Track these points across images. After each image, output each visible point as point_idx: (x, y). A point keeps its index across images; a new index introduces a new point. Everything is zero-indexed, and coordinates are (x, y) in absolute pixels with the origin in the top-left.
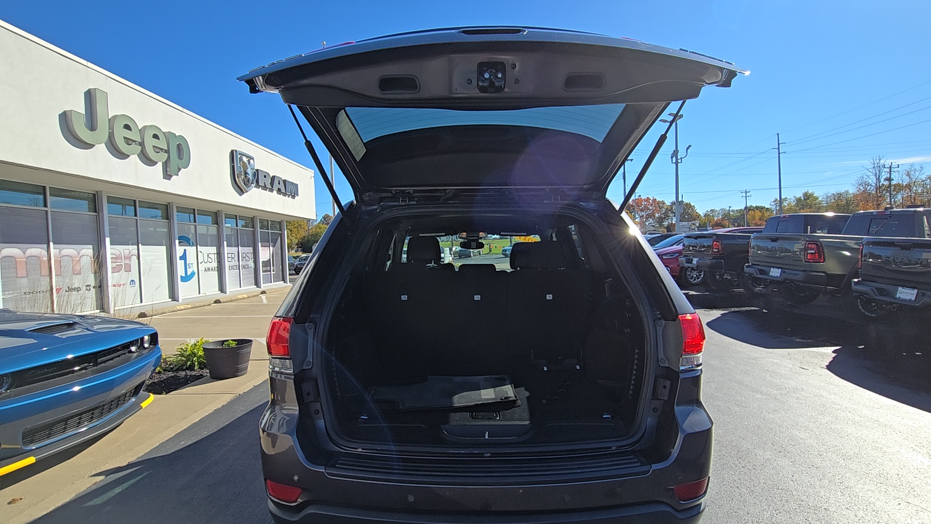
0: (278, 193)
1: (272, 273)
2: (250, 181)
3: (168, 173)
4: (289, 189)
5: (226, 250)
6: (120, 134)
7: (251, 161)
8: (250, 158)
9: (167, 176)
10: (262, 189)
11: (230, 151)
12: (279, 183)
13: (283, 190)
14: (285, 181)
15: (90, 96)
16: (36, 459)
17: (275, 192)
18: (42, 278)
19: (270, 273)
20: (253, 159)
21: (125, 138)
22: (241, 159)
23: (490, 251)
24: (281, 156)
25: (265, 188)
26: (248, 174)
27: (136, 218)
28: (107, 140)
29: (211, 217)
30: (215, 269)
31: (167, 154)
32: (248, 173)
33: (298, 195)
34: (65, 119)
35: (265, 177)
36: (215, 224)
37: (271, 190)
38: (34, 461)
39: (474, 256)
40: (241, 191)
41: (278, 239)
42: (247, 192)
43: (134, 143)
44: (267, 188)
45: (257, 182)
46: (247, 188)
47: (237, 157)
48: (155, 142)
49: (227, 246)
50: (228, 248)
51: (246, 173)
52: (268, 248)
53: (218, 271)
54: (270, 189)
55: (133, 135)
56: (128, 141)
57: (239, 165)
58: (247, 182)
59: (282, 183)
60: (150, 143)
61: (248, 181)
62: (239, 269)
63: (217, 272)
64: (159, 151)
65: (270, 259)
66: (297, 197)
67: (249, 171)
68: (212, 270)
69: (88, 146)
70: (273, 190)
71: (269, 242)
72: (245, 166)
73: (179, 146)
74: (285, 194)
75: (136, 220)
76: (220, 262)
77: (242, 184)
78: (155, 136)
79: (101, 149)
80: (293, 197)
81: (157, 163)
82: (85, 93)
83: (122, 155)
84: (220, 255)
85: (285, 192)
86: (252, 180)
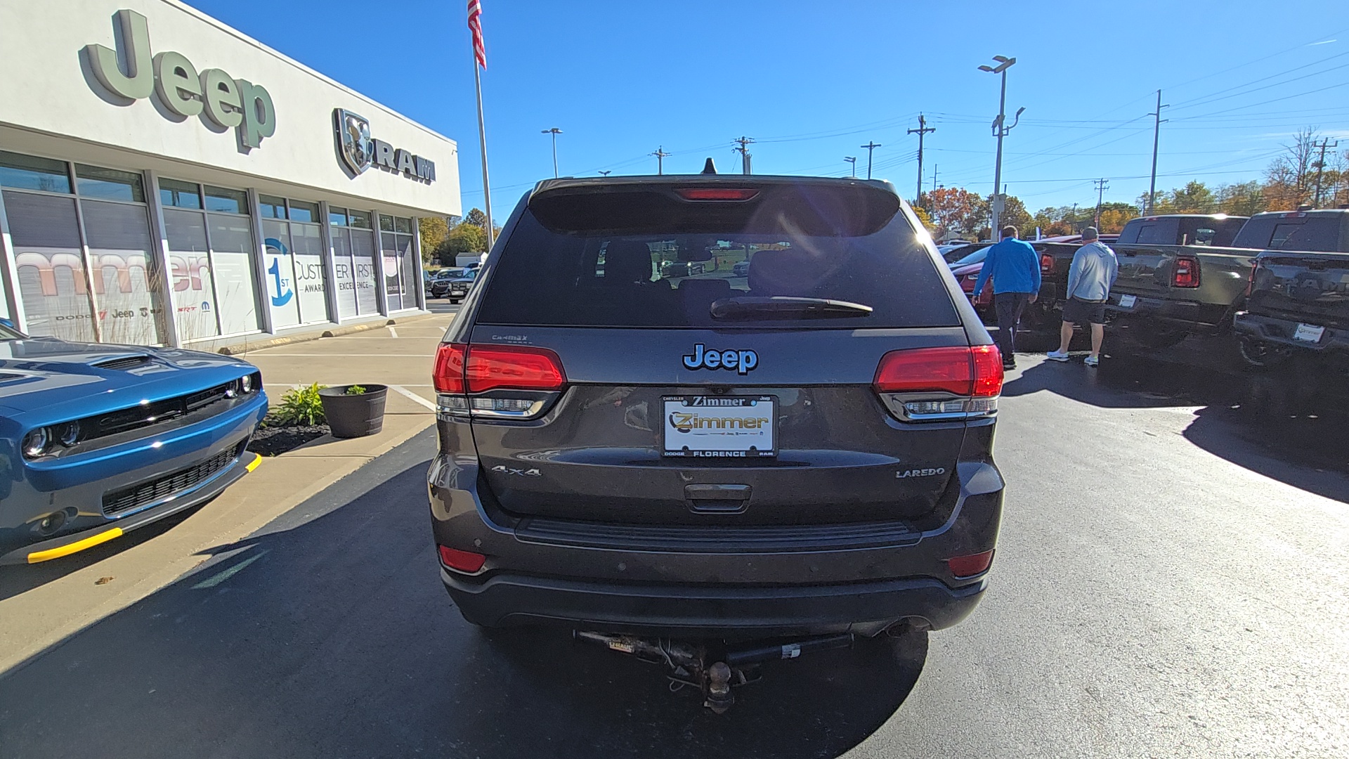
0: (405, 177)
1: (401, 294)
2: (365, 157)
3: (245, 144)
4: (421, 170)
5: (335, 260)
6: (171, 84)
7: (365, 126)
8: (363, 121)
9: (244, 148)
10: (382, 169)
11: (332, 110)
12: (407, 161)
13: (413, 172)
14: (415, 158)
15: (121, 22)
16: (123, 531)
17: (401, 174)
18: (79, 298)
19: (398, 294)
20: (367, 123)
21: (178, 88)
22: (349, 123)
23: (716, 269)
24: (407, 119)
25: (386, 167)
26: (361, 146)
27: (202, 211)
28: (153, 92)
29: (309, 212)
30: (319, 288)
31: (241, 115)
32: (361, 143)
33: (434, 179)
34: (88, 57)
35: (386, 150)
36: (317, 221)
37: (396, 171)
38: (121, 534)
39: (692, 274)
40: (352, 173)
41: (407, 245)
42: (360, 173)
43: (192, 97)
44: (390, 168)
45: (375, 158)
46: (361, 168)
47: (343, 120)
48: (223, 96)
49: (336, 255)
50: (337, 257)
51: (358, 145)
52: (395, 258)
53: (324, 291)
54: (393, 169)
55: (190, 85)
56: (185, 95)
57: (347, 132)
58: (360, 159)
59: (410, 160)
60: (215, 97)
61: (362, 157)
62: (354, 288)
63: (322, 292)
64: (229, 110)
65: (397, 275)
66: (433, 183)
67: (362, 141)
68: (316, 289)
69: (125, 101)
70: (399, 171)
71: (395, 250)
72: (355, 133)
73: (257, 102)
74: (416, 178)
75: (203, 214)
76: (326, 278)
77: (353, 162)
78: (223, 87)
79: (145, 105)
80: (428, 182)
81: (227, 128)
82: (113, 17)
83: (177, 117)
84: (325, 267)
85: (415, 174)
86: (368, 156)
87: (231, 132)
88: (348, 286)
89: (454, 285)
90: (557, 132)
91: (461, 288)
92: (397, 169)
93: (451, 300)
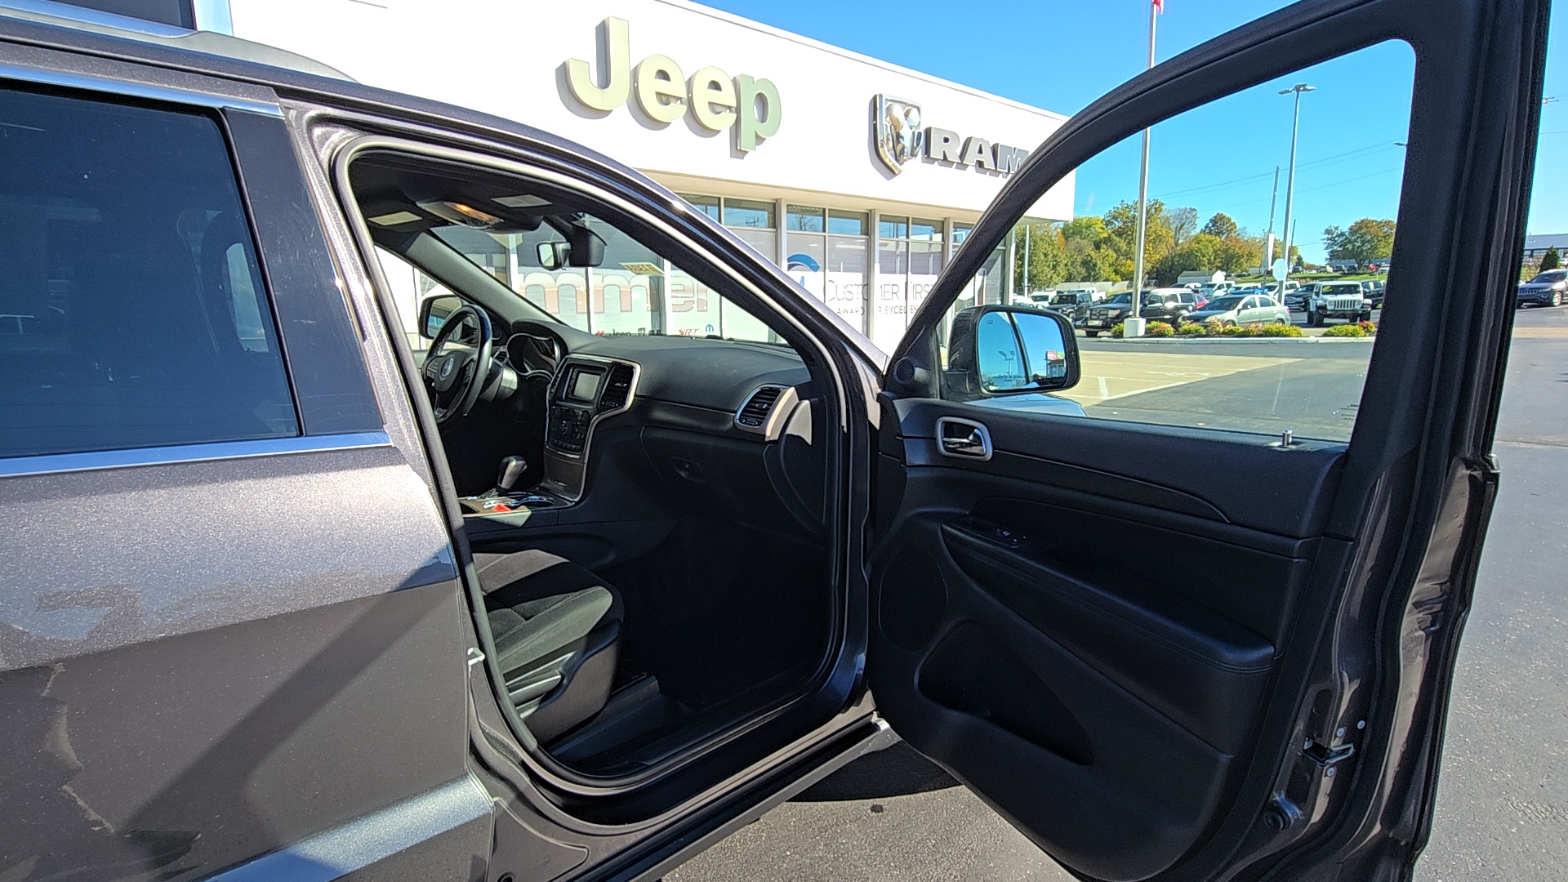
0: (977, 172)
2: (907, 150)
3: (739, 148)
4: (1003, 162)
5: (881, 278)
6: (650, 89)
7: (914, 111)
8: (909, 108)
9: (738, 152)
10: (939, 165)
11: (870, 97)
12: (980, 151)
13: (989, 163)
14: (995, 147)
15: (604, 31)
17: (971, 169)
18: (579, 316)
20: (917, 109)
21: (658, 94)
22: (890, 111)
25: (945, 162)
26: (903, 138)
30: (857, 311)
31: (735, 115)
32: (905, 136)
34: (564, 73)
35: (946, 140)
36: (865, 234)
37: (962, 166)
40: (891, 172)
42: (900, 172)
43: (674, 101)
44: (952, 163)
45: (927, 151)
46: (901, 164)
47: (883, 108)
48: (715, 97)
49: (883, 272)
50: (885, 275)
51: (899, 137)
53: (863, 314)
54: (958, 163)
55: (676, 88)
56: (664, 99)
57: (886, 124)
58: (899, 156)
59: (987, 153)
60: (703, 97)
61: (902, 151)
62: (906, 313)
64: (720, 110)
67: (906, 133)
68: (852, 312)
69: (600, 114)
70: (967, 165)
72: (895, 125)
73: (760, 96)
74: (994, 173)
76: (867, 300)
77: (890, 159)
78: (715, 86)
79: (622, 116)
81: (718, 132)
82: (597, 28)
83: (656, 124)
84: (867, 286)
85: (994, 169)
86: (913, 149)
87: (724, 138)
88: (897, 310)
89: (1093, 312)
90: (1305, 90)
91: (1101, 317)
92: (962, 163)
93: (1087, 332)
